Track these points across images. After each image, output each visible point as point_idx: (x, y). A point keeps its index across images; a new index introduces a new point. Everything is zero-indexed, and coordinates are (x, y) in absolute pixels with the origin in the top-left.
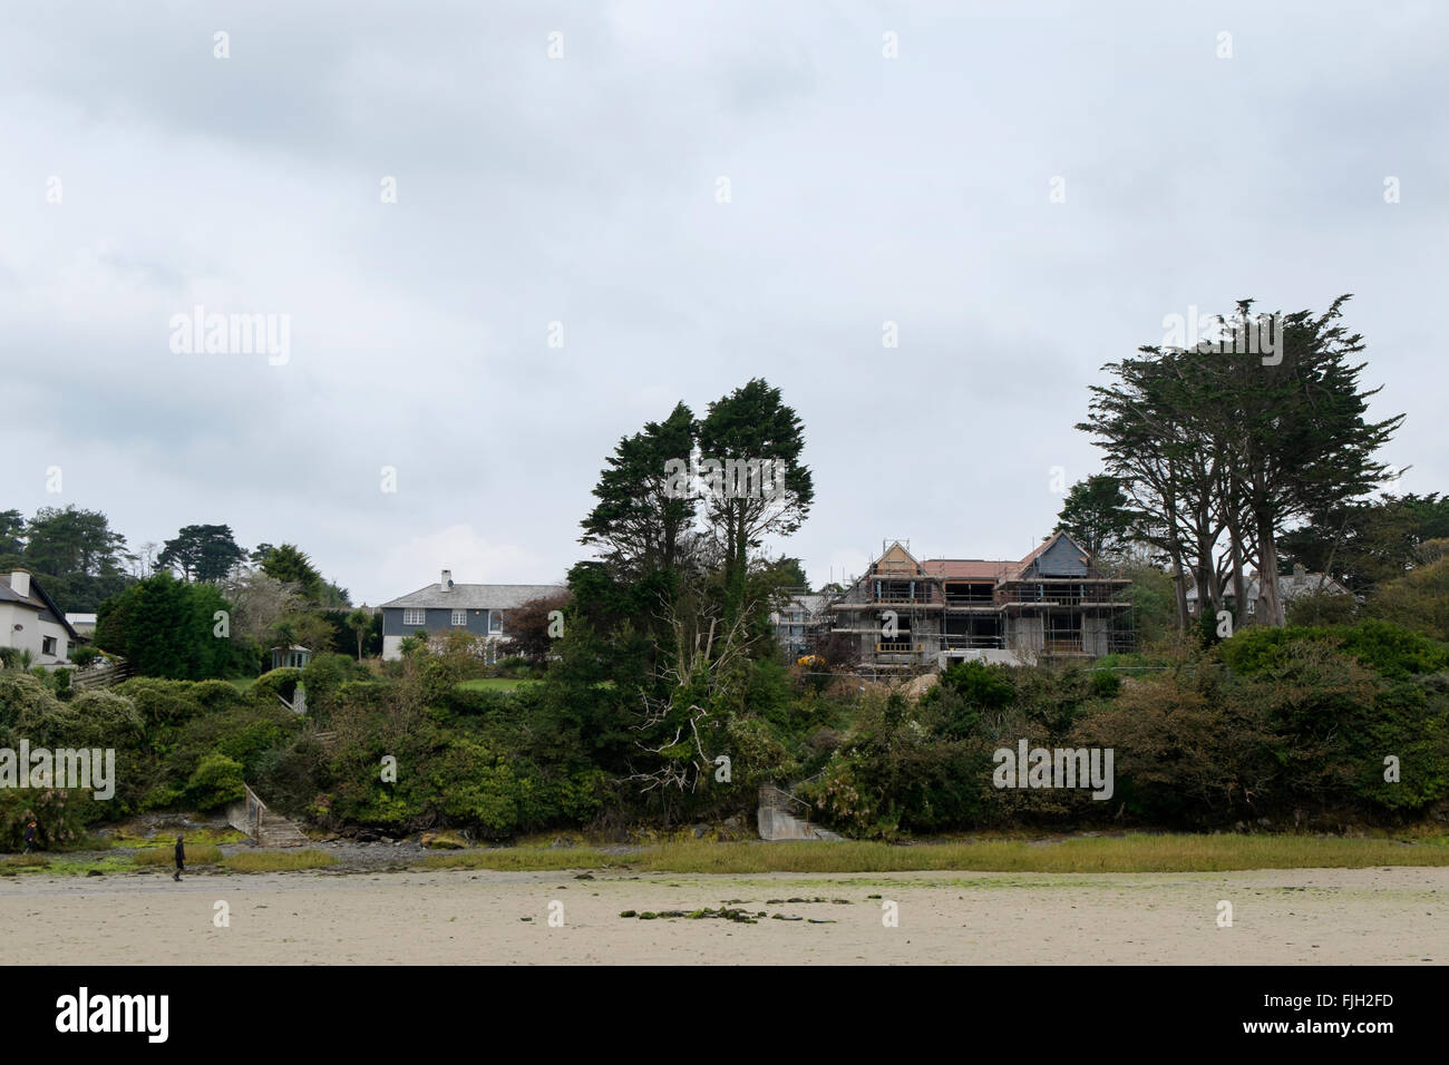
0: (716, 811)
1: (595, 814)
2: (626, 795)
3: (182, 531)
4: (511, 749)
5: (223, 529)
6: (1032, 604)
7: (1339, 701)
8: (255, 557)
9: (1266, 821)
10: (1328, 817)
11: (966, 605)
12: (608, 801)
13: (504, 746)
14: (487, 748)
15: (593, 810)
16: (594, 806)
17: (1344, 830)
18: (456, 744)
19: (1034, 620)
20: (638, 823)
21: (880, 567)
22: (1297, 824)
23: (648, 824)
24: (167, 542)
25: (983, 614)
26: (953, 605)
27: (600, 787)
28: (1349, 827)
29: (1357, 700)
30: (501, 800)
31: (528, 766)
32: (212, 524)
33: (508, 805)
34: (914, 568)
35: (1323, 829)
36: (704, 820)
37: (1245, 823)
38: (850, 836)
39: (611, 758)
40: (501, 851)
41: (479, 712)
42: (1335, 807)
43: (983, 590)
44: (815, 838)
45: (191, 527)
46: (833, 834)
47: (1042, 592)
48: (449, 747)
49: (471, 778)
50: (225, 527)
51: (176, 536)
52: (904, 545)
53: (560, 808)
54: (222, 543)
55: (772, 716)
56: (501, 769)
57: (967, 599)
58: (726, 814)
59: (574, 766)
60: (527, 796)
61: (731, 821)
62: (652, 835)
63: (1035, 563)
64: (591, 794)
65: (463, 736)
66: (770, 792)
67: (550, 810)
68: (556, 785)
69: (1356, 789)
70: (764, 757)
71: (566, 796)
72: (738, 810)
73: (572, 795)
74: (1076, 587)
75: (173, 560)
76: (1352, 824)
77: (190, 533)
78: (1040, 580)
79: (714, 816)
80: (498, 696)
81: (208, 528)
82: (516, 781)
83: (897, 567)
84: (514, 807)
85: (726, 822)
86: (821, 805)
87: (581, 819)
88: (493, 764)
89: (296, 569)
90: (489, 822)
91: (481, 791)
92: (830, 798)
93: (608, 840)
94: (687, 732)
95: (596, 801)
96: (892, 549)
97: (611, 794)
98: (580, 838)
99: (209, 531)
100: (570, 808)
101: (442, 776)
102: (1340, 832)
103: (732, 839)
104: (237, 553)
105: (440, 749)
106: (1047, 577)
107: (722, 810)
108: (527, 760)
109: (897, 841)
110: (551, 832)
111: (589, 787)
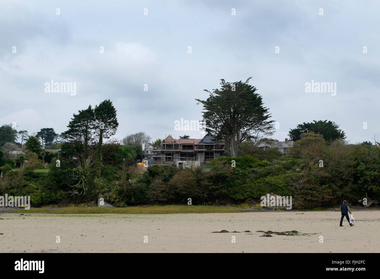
0: (89, 200)
1: (60, 201)
2: (68, 196)
3: (41, 130)
4: (42, 186)
5: (52, 129)
6: (200, 150)
7: (222, 175)
8: (60, 136)
9: (210, 202)
10: (224, 202)
11: (186, 150)
12: (63, 198)
13: (40, 185)
14: (36, 186)
15: (60, 200)
16: (60, 199)
17: (226, 205)
18: (29, 185)
19: (202, 154)
20: (71, 202)
21: (165, 141)
22: (216, 203)
23: (73, 203)
24: (37, 132)
25: (191, 152)
26: (184, 150)
27: (61, 195)
28: (227, 204)
29: (227, 175)
30: (37, 198)
31: (45, 190)
32: (49, 128)
33: (39, 199)
34: (174, 141)
35: (222, 204)
36: (86, 202)
37: (206, 203)
38: (113, 206)
39: (65, 188)
40: (37, 209)
41: (38, 177)
42: (225, 199)
43: (191, 146)
44: (107, 206)
45: (44, 129)
46: (110, 205)
47: (204, 147)
48: (28, 185)
49: (32, 193)
50: (52, 128)
51: (40, 131)
52: (171, 135)
53: (52, 199)
54: (51, 132)
55: (107, 178)
56: (39, 190)
57: (186, 149)
58: (92, 200)
59: (55, 190)
60: (44, 196)
61: (93, 202)
62: (73, 205)
63: (202, 140)
64: (59, 196)
65: (31, 183)
66: (101, 195)
67: (49, 200)
68: (51, 194)
69: (229, 195)
70: (100, 187)
71: (53, 197)
72: (94, 200)
73: (54, 196)
74: (213, 146)
75: (39, 137)
76: (228, 203)
77: (43, 130)
78: (204, 144)
79: (89, 201)
80: (44, 173)
81: (48, 129)
82: (42, 193)
83: (169, 141)
84: (41, 199)
85: (91, 202)
86: (108, 198)
87: (57, 202)
88: (37, 189)
89: (34, 142)
90: (34, 202)
91: (34, 195)
92: (110, 197)
93: (63, 206)
94: (81, 182)
95: (60, 198)
96: (168, 137)
97: (64, 196)
98: (56, 206)
99: (48, 130)
100: (54, 199)
101: (25, 192)
102: (225, 205)
103: (91, 206)
104: (56, 135)
105: (25, 186)
106: (205, 143)
107: (91, 200)
108: (45, 188)
109: (124, 207)
110: (50, 205)
111: (59, 194)
